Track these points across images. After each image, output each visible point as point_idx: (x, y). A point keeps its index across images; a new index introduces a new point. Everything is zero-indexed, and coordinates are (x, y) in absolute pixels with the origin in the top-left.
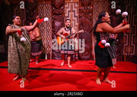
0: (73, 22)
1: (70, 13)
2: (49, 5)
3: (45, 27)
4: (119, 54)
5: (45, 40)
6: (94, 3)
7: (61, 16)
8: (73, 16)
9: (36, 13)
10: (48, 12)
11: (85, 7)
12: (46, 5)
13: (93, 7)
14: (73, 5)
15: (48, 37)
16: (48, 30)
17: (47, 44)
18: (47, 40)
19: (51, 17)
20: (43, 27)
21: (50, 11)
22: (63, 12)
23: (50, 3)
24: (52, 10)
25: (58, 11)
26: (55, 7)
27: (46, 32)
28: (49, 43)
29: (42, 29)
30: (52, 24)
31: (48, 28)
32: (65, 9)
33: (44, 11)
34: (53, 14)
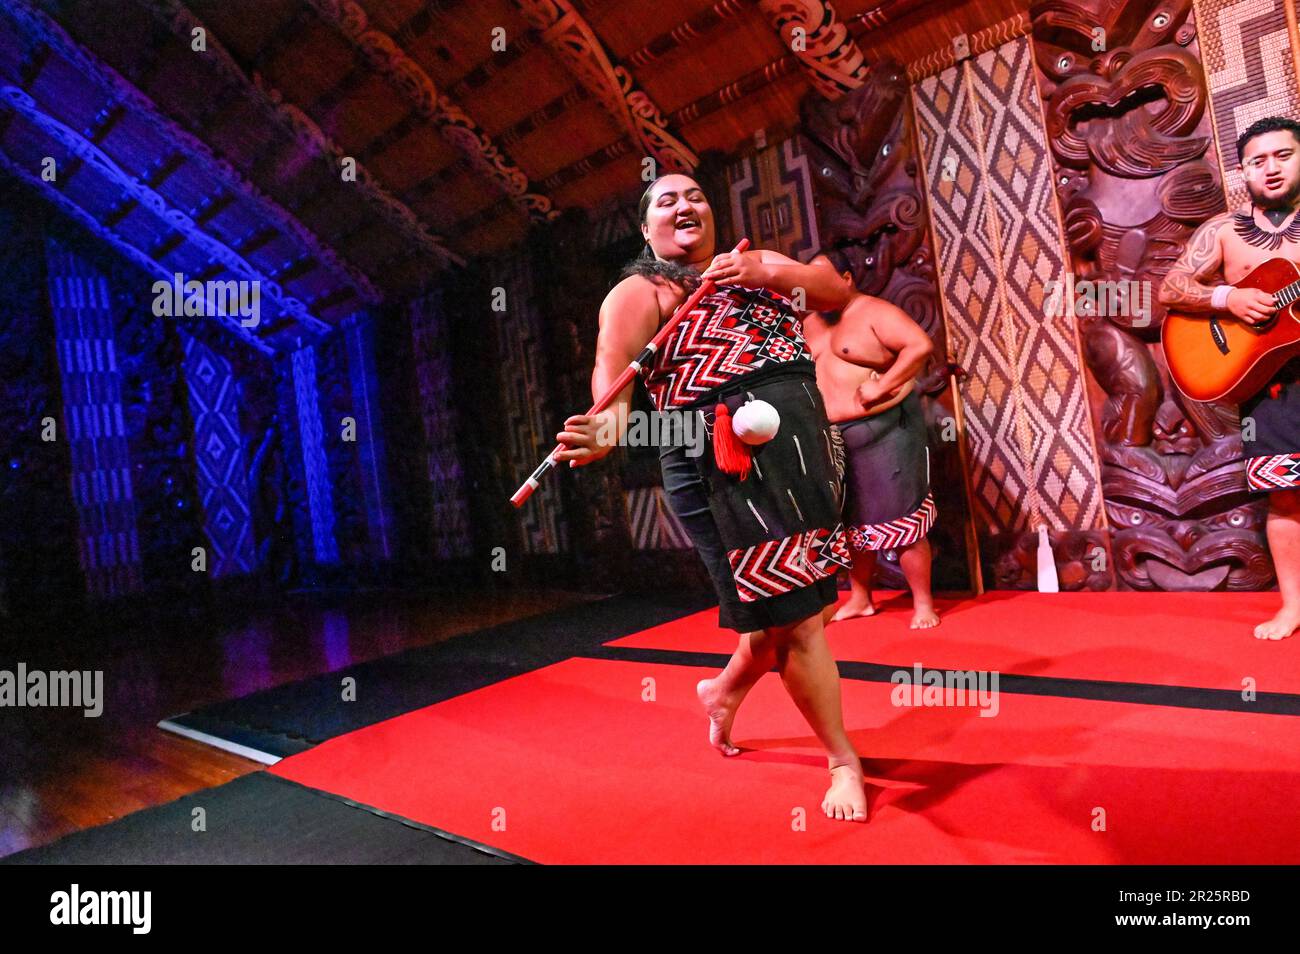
1: (1271, 46)
2: (1009, 51)
3: (999, 268)
5: (1019, 395)
7: (1156, 107)
9: (901, 165)
10: (1009, 117)
12: (987, 61)
15: (1039, 364)
16: (1028, 290)
17: (1038, 438)
18: (1039, 393)
19: (1045, 152)
20: (980, 272)
21: (1028, 101)
22: (1180, 61)
23: (1017, 33)
24: (1046, 90)
25: (1119, 64)
26: (1071, 50)
27: (1017, 318)
28: (1064, 425)
29: (972, 291)
30: (1067, 225)
31: (1032, 267)
32: (1199, 20)
33: (967, 119)
34: (1063, 115)
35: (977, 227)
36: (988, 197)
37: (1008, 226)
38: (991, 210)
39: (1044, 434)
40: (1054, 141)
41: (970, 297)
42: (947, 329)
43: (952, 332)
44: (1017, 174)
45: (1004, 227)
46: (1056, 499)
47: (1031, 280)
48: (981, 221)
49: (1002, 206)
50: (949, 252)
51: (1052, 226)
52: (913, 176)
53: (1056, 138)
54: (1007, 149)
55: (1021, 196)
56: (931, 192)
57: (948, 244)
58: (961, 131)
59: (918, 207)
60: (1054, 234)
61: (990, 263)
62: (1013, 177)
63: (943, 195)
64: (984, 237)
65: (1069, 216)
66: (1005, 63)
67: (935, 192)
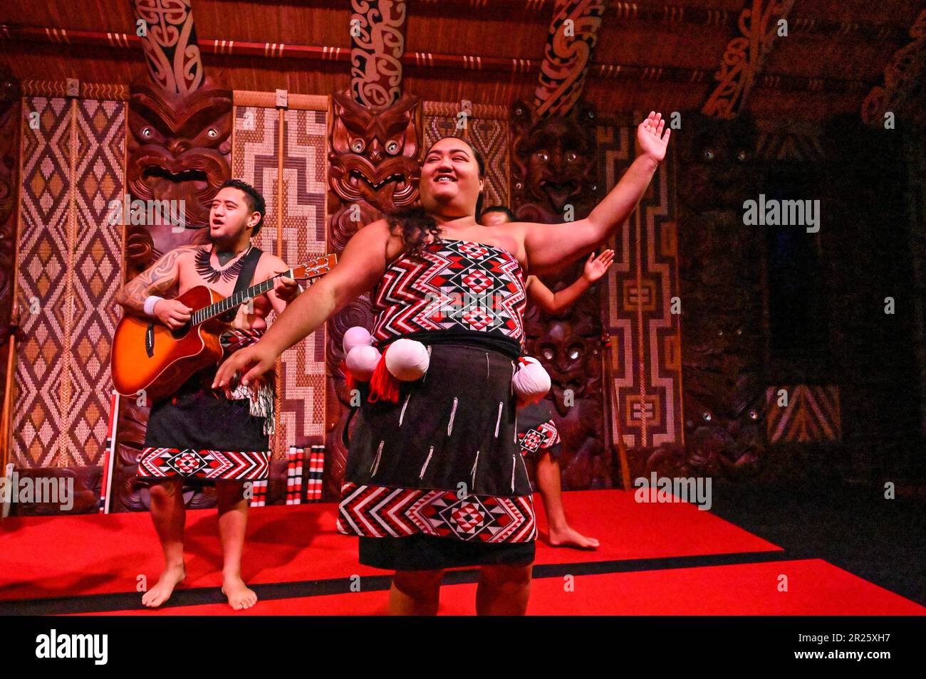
0: (291, 234)
1: (269, 175)
2: (110, 107)
3: (71, 260)
4: (591, 440)
5: (67, 359)
6: (426, 126)
7: (201, 185)
8: (293, 191)
10: (100, 152)
11: (369, 142)
12: (91, 106)
13: (419, 147)
14: (293, 127)
15: (88, 338)
16: (91, 281)
17: (77, 394)
18: (84, 360)
19: (122, 187)
20: (54, 258)
21: (117, 147)
22: (220, 163)
23: (118, 97)
24: (130, 145)
25: (182, 150)
26: (154, 126)
27: (78, 300)
28: (100, 386)
29: (44, 272)
30: (128, 242)
31: (97, 265)
32: (234, 143)
33: (67, 141)
34: (140, 167)
35: (58, 224)
36: (72, 204)
37: (84, 230)
38: (72, 215)
39: (82, 391)
40: (130, 182)
41: (41, 275)
42: (16, 297)
43: (19, 300)
44: (99, 195)
45: (80, 230)
46: (82, 442)
47: (94, 275)
48: (63, 220)
49: (82, 214)
50: (30, 236)
51: (118, 240)
52: (10, 167)
53: (132, 181)
54: (94, 174)
55: (98, 212)
56: (24, 185)
57: (30, 229)
58: (59, 147)
59: (9, 194)
60: (118, 246)
61: (63, 253)
62: (95, 196)
63: (34, 190)
64: (63, 233)
65: (131, 237)
66: (105, 114)
67: (28, 186)
